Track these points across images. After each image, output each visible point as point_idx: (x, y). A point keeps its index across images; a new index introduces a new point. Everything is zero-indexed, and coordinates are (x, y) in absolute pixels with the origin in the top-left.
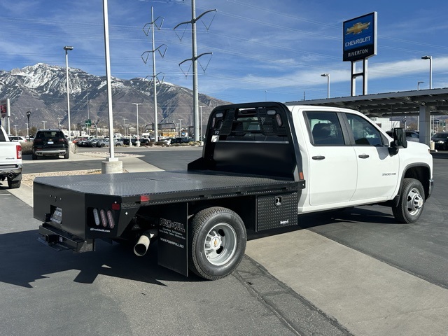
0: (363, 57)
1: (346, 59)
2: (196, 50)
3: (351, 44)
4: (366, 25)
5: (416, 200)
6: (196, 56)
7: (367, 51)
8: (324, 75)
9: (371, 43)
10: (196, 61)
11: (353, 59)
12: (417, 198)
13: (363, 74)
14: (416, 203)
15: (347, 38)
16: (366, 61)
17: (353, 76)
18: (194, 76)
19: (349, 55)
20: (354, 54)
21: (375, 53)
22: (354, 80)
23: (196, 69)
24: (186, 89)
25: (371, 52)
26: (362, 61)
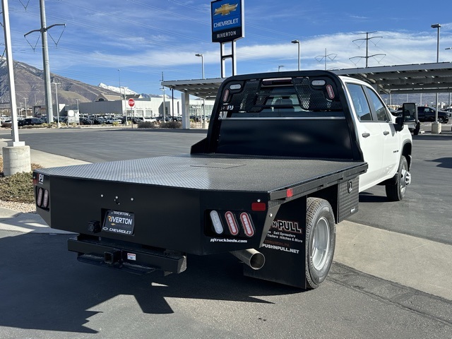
0: (231, 39)
1: (215, 40)
2: (45, 21)
3: (219, 25)
4: (234, 7)
5: (407, 177)
6: (45, 27)
7: (235, 33)
8: (198, 55)
9: (239, 25)
10: (46, 33)
11: (222, 41)
12: (407, 175)
13: (232, 56)
14: (407, 180)
15: (215, 19)
16: (235, 43)
17: (223, 58)
18: (43, 50)
19: (218, 36)
20: (223, 35)
21: (243, 36)
22: (224, 62)
23: (46, 42)
24: (23, 64)
25: (239, 35)
26: (231, 43)
